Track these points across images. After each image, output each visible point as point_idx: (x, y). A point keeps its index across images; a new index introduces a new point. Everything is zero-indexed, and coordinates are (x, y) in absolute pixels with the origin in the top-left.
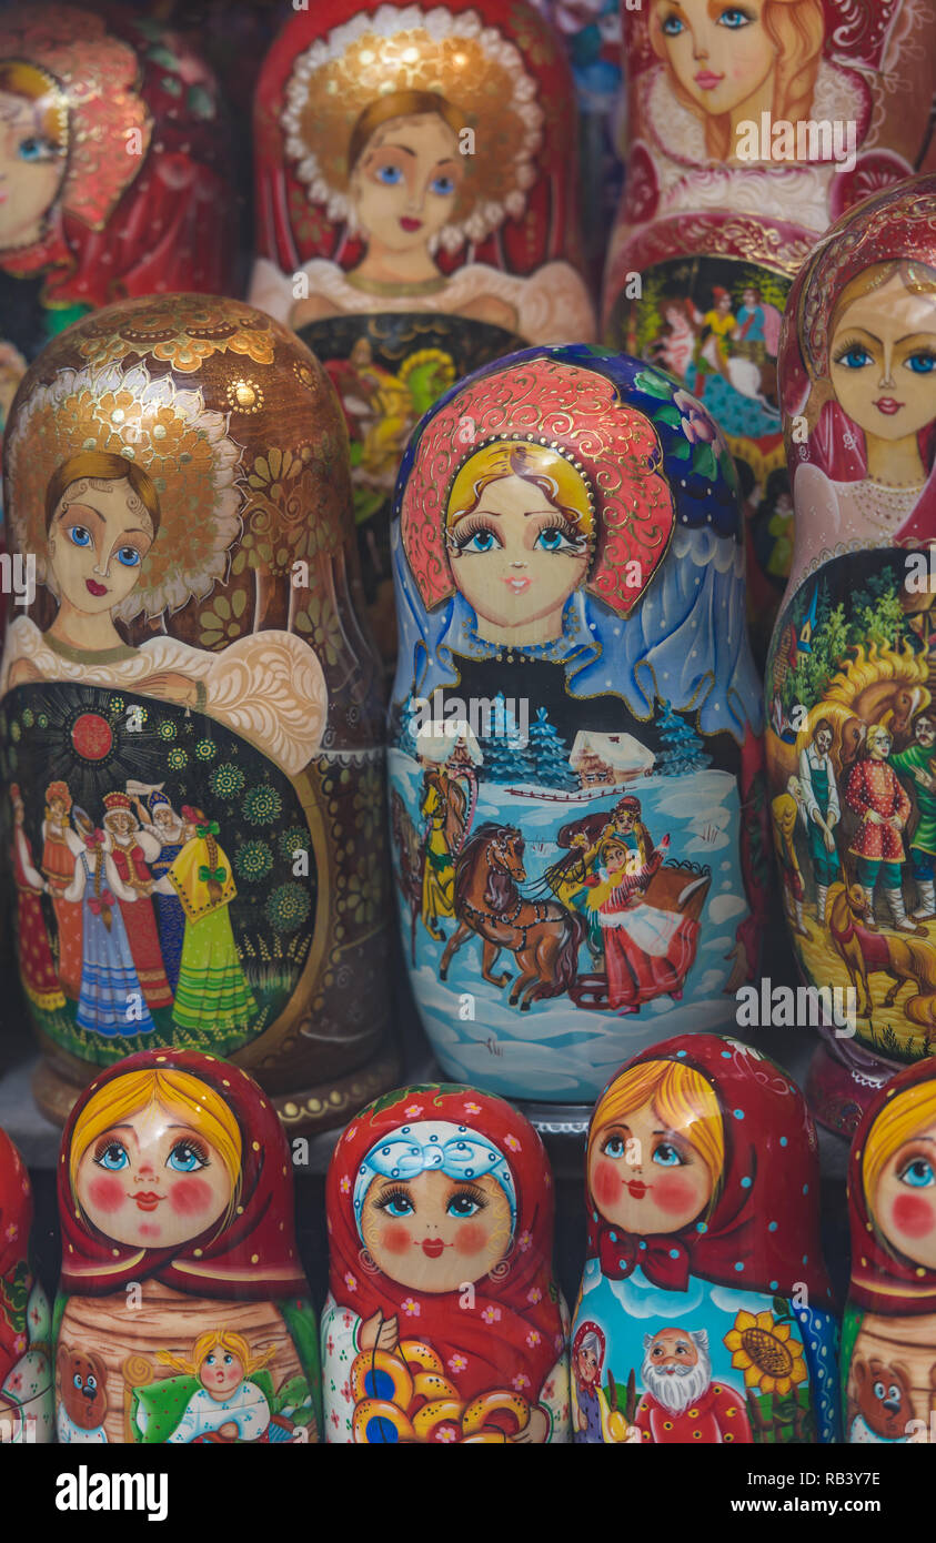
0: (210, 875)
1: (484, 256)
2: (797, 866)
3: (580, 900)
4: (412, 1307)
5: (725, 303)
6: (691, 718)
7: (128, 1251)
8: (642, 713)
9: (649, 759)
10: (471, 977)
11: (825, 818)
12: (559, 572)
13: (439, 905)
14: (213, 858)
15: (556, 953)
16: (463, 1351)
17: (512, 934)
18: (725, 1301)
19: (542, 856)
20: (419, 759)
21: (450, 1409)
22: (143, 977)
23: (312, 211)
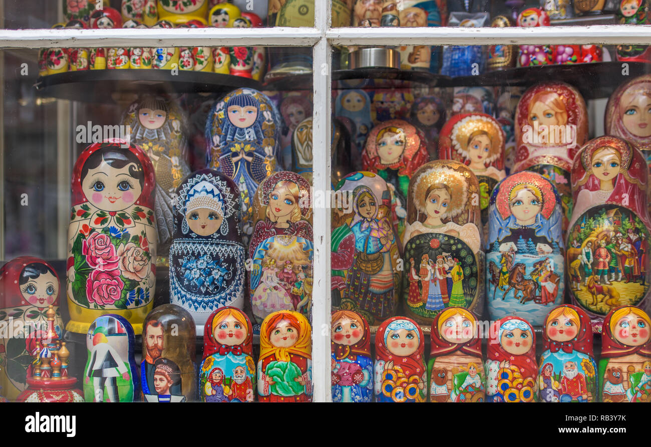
0: (459, 274)
1: (493, 165)
2: (579, 274)
3: (537, 279)
4: (512, 358)
5: (547, 173)
6: (557, 243)
7: (453, 344)
8: (550, 241)
9: (551, 250)
10: (511, 298)
11: (589, 261)
12: (536, 209)
13: (504, 283)
14: (460, 270)
15: (531, 291)
16: (524, 368)
17: (522, 287)
18: (581, 356)
19: (530, 269)
20: (500, 252)
21: (520, 380)
22: (443, 296)
23: (458, 155)
